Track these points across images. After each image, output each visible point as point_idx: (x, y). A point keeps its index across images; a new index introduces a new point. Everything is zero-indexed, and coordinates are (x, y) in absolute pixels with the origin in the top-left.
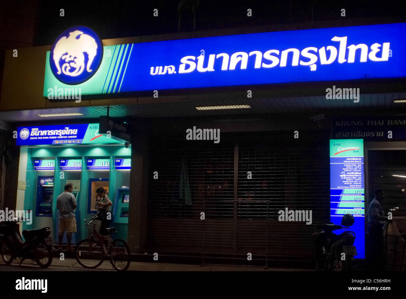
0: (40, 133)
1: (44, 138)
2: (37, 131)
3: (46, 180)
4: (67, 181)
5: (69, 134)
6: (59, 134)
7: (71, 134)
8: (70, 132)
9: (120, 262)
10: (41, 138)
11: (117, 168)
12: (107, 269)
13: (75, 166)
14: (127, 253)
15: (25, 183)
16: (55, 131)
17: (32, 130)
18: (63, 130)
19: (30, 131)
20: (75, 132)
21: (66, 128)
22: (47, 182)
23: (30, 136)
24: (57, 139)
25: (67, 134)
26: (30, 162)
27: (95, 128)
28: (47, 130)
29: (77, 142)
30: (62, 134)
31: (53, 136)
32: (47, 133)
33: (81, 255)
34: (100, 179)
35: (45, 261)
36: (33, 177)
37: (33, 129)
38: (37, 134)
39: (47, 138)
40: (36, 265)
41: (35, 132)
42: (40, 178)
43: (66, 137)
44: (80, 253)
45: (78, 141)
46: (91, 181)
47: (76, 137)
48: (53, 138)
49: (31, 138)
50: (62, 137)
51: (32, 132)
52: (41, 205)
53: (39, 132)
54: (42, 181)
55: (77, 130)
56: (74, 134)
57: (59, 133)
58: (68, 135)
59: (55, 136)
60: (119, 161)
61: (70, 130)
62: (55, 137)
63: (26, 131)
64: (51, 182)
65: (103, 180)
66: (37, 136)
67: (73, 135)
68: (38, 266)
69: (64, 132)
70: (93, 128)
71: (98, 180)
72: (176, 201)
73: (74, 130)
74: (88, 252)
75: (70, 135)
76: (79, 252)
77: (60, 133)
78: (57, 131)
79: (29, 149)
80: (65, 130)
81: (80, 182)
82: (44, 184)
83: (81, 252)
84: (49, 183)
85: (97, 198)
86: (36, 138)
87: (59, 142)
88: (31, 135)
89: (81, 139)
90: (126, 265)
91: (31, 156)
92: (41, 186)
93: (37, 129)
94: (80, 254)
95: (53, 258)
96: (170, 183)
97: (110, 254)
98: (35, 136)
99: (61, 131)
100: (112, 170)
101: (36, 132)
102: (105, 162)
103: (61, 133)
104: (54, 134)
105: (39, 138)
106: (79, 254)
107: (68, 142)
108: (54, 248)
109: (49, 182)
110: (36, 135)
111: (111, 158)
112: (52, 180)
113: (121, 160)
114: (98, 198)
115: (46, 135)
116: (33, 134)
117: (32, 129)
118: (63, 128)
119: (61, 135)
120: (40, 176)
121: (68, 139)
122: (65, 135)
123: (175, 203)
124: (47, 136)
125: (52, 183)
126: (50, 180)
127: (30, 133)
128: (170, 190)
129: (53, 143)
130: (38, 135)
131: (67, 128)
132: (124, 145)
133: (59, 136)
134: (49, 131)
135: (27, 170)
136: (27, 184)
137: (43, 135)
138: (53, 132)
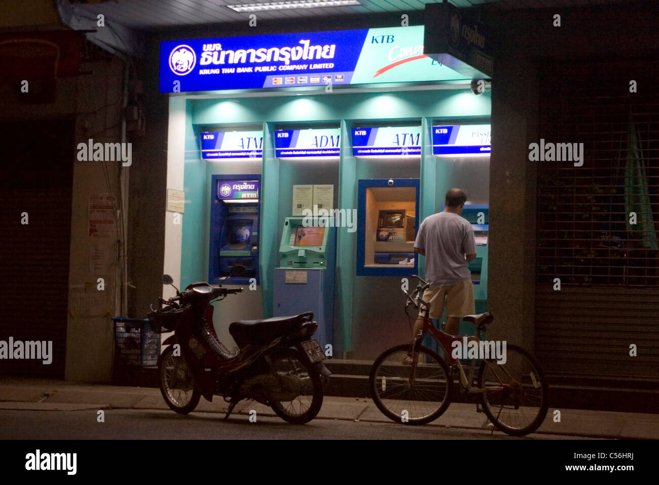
0: (227, 57)
1: (239, 70)
2: (219, 52)
3: (236, 187)
4: (295, 187)
5: (311, 57)
6: (281, 59)
7: (318, 57)
8: (316, 51)
9: (513, 407)
10: (232, 71)
11: (438, 151)
12: (461, 427)
13: (319, 148)
14: (536, 384)
15: (183, 195)
16: (270, 51)
17: (204, 49)
18: (294, 48)
19: (199, 52)
20: (328, 51)
21: (302, 42)
22: (238, 190)
23: (198, 67)
24: (277, 73)
25: (305, 58)
26: (193, 138)
27: (387, 42)
28: (246, 49)
29: (337, 80)
30: (290, 59)
31: (265, 64)
32: (249, 56)
33: (387, 389)
34: (391, 181)
35: (300, 405)
36: (200, 179)
37: (207, 48)
38: (218, 59)
39: (249, 70)
40: (274, 416)
41: (212, 53)
42: (218, 180)
43: (305, 67)
44: (384, 382)
45: (340, 78)
46: (363, 186)
47: (332, 65)
48: (265, 69)
49: (202, 72)
50: (292, 68)
51: (204, 55)
52: (223, 253)
53: (223, 53)
54: (225, 190)
55: (333, 47)
56: (325, 57)
57: (283, 56)
58: (308, 62)
59: (272, 63)
60: (445, 131)
61: (313, 48)
62: (273, 69)
63: (188, 52)
64: (251, 190)
65: (397, 184)
66: (220, 67)
67: (322, 61)
68: (279, 420)
69: (297, 52)
70: (382, 42)
71: (384, 184)
72: (616, 239)
73: (326, 47)
74: (407, 379)
75: (315, 61)
76: (381, 381)
77: (286, 54)
78: (276, 49)
79: (189, 101)
80: (299, 48)
81: (332, 191)
82: (230, 197)
83: (387, 381)
84: (244, 195)
85: (378, 232)
86: (217, 71)
87: (284, 81)
88: (203, 62)
89: (349, 73)
90: (535, 416)
91: (193, 121)
92: (221, 201)
93: (218, 46)
94: (384, 387)
95: (325, 398)
96: (600, 191)
97: (479, 386)
98: (212, 66)
99: (287, 51)
100: (427, 156)
101: (216, 54)
102: (405, 135)
103: (288, 55)
104: (269, 60)
105: (226, 71)
106: (380, 385)
107: (309, 80)
108: (327, 371)
109: (244, 190)
110: (216, 63)
111: (425, 122)
112: (252, 187)
113: (450, 129)
114: (381, 233)
115: (243, 61)
116: (206, 60)
117: (204, 46)
118: (294, 43)
119: (287, 62)
120: (216, 176)
121: (308, 71)
122: (301, 62)
123: (615, 244)
124: (248, 64)
125: (255, 194)
126: (245, 186)
127: (199, 57)
128: (599, 208)
129: (266, 84)
130: (222, 62)
131: (306, 43)
132: (470, 87)
133: (283, 63)
134: (252, 51)
135: (186, 158)
136: (186, 198)
137: (236, 62)
138: (266, 54)
